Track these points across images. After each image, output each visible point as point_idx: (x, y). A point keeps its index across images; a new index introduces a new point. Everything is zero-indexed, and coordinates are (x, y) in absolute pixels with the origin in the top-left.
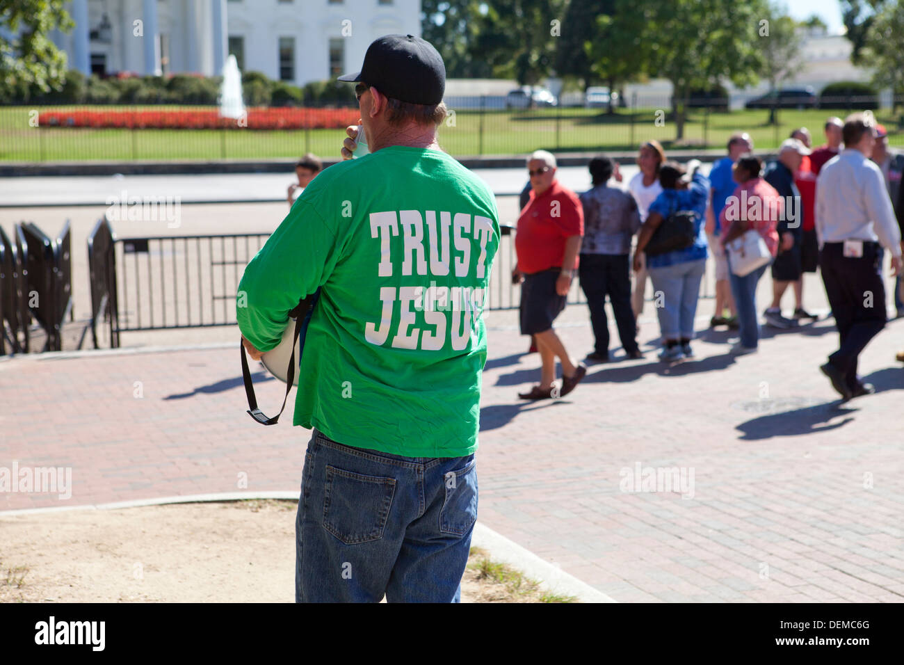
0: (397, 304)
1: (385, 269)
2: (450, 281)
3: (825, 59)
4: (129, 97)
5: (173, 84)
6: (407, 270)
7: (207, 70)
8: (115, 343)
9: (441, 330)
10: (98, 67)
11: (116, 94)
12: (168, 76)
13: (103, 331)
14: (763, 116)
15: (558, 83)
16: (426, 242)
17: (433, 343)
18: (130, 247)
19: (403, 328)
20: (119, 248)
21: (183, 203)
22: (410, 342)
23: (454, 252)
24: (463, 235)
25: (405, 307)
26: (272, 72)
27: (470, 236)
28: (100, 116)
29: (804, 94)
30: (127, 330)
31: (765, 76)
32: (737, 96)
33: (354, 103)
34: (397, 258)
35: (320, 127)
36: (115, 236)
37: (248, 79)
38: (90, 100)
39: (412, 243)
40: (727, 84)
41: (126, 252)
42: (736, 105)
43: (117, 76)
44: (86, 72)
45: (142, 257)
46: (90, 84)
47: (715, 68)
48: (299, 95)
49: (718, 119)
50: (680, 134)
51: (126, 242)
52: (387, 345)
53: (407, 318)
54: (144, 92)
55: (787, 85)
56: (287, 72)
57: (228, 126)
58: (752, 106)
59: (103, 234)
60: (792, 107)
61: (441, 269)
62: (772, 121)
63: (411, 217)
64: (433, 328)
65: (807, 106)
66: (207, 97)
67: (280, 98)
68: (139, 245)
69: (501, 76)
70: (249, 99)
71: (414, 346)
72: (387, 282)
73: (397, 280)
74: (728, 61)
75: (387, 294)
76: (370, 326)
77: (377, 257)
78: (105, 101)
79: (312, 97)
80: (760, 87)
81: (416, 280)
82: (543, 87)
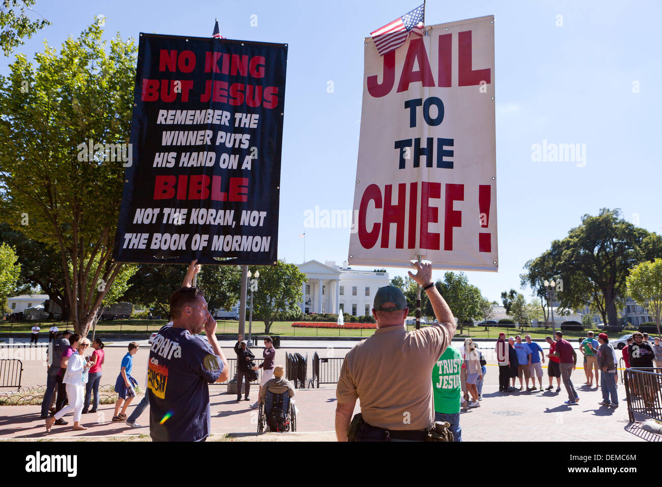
0: (443, 380)
1: (440, 372)
2: (453, 374)
3: (499, 313)
4: (314, 319)
5: (325, 316)
6: (445, 373)
7: (334, 312)
8: (318, 387)
9: (452, 384)
10: (307, 311)
11: (311, 318)
12: (324, 314)
13: (315, 383)
14: (484, 328)
15: (426, 317)
16: (448, 366)
17: (450, 387)
18: (323, 361)
19: (444, 384)
20: (320, 360)
21: (335, 348)
22: (446, 387)
23: (454, 368)
24: (456, 364)
25: (445, 380)
26: (351, 313)
27: (457, 364)
28: (308, 324)
29: (495, 322)
30: (321, 383)
31: (483, 317)
32: (476, 323)
33: (373, 322)
34: (443, 370)
35: (364, 328)
36: (319, 358)
37: (344, 315)
38: (305, 320)
39: (446, 367)
40: (473, 319)
41: (322, 362)
42: (476, 325)
43: (311, 313)
44: (304, 313)
45: (326, 363)
46: (305, 316)
47: (470, 315)
48: (357, 319)
49: (471, 329)
50: (461, 333)
51: (322, 359)
52: (441, 388)
53: (445, 382)
54: (318, 318)
55: (489, 320)
56: (354, 313)
57: (340, 327)
58: (480, 325)
59: (316, 356)
60: (491, 326)
61: (451, 372)
62: (486, 330)
63: (445, 361)
64: (450, 384)
65: (495, 326)
66: (334, 319)
67: (353, 320)
68: (326, 360)
69: (411, 316)
70: (345, 321)
71: (447, 388)
72: (441, 375)
73: (443, 375)
74: (472, 312)
75: (441, 377)
76: (437, 384)
77: (439, 370)
78: (308, 320)
79: (361, 320)
80: (483, 320)
81: (447, 374)
82: (422, 318)
